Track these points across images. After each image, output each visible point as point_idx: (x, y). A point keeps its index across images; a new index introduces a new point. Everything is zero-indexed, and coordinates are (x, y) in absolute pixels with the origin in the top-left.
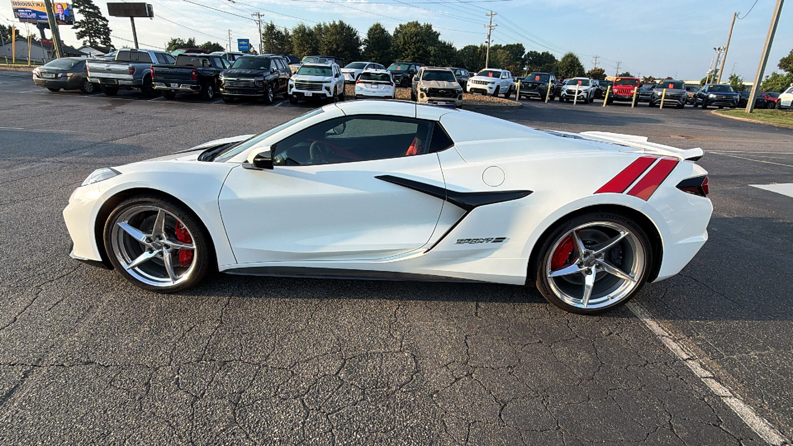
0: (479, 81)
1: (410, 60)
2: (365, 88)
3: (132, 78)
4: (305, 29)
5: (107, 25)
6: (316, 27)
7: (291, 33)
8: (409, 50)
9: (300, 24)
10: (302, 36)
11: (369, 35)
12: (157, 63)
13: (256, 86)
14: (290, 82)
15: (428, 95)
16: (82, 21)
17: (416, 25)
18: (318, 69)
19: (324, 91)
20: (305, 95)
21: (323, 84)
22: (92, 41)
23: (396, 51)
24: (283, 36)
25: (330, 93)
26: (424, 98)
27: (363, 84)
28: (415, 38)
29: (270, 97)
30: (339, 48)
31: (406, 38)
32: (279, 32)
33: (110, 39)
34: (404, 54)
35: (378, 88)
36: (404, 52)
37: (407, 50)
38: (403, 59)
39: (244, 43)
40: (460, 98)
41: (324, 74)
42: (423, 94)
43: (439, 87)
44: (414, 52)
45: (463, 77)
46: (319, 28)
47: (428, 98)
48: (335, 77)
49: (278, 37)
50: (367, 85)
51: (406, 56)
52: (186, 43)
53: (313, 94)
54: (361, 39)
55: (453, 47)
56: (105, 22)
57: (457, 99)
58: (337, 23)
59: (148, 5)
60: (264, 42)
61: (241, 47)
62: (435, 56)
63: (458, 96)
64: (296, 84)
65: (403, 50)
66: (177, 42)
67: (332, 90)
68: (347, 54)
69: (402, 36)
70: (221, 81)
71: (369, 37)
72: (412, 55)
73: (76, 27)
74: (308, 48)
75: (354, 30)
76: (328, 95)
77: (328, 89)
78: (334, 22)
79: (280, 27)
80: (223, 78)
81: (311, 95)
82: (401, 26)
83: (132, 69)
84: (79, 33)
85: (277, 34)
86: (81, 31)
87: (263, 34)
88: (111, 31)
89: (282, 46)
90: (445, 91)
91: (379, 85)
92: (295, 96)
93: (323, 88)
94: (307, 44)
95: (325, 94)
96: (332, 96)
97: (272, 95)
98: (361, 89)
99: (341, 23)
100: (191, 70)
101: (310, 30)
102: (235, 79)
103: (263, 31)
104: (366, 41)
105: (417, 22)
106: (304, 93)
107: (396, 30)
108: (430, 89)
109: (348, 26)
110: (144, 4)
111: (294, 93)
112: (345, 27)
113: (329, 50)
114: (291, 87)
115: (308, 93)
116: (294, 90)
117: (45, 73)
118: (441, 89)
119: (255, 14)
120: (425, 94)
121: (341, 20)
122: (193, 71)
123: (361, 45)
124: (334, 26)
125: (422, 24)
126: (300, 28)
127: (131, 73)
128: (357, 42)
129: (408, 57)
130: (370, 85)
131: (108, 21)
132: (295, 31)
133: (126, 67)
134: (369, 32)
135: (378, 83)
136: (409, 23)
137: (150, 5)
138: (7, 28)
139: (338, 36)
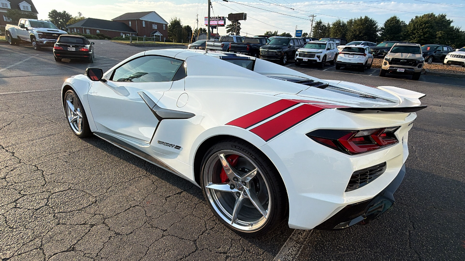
0: (457, 55)
1: (416, 41)
2: (344, 57)
3: (222, 49)
4: (340, 23)
5: (239, 26)
6: (349, 21)
7: (331, 26)
8: (416, 34)
9: (338, 20)
10: (337, 27)
11: (385, 25)
12: (236, 42)
13: (277, 55)
14: (297, 53)
15: (390, 63)
16: (230, 24)
17: (432, 15)
18: (317, 45)
19: (316, 58)
20: (303, 60)
21: (315, 54)
22: (232, 34)
23: (405, 35)
24: (326, 28)
25: (320, 60)
26: (387, 65)
27: (343, 54)
28: (424, 25)
29: (284, 61)
30: (360, 34)
31: (416, 25)
32: (324, 25)
33: (239, 33)
34: (411, 37)
35: (353, 57)
36: (412, 36)
37: (415, 34)
38: (410, 41)
39: (299, 32)
40: (420, 66)
41: (319, 48)
42: (386, 62)
43: (401, 58)
44: (421, 35)
45: (444, 52)
46: (350, 22)
47: (390, 65)
48: (327, 50)
49: (323, 28)
50: (346, 55)
51: (413, 39)
52: (273, 33)
53: (308, 60)
54: (379, 27)
55: (460, 30)
56: (239, 25)
57: (417, 67)
58: (363, 18)
59: (245, 14)
60: (313, 32)
61: (297, 35)
62: (440, 38)
63: (418, 65)
64: (299, 53)
65: (411, 34)
66: (269, 33)
67: (321, 58)
68: (366, 38)
69: (413, 24)
70: (260, 51)
71: (385, 26)
72: (419, 37)
73: (227, 28)
74: (339, 35)
75: (374, 22)
76: (318, 61)
77: (319, 57)
78: (361, 17)
79: (325, 23)
80: (261, 50)
81: (307, 61)
82: (417, 17)
83: (223, 45)
84: (228, 30)
85: (323, 26)
86: (229, 29)
87: (313, 27)
88: (241, 29)
89: (324, 33)
90: (406, 61)
91: (355, 55)
92: (297, 61)
93: (316, 56)
94: (339, 32)
95: (316, 60)
96: (321, 61)
97: (286, 60)
98: (341, 57)
99: (366, 17)
100: (247, 45)
101: (343, 23)
102: (266, 50)
103: (314, 25)
104: (382, 28)
105: (433, 14)
106: (303, 59)
107: (412, 20)
108: (393, 59)
109: (371, 20)
110: (243, 13)
111: (297, 59)
112: (368, 20)
113: (353, 35)
114: (297, 55)
115: (305, 59)
116: (298, 57)
117: (192, 47)
118: (402, 59)
119: (311, 16)
120: (388, 63)
121: (366, 16)
122: (248, 46)
123: (378, 31)
124: (361, 20)
125: (437, 15)
126: (337, 23)
127: (222, 47)
128: (375, 30)
129: (414, 39)
130: (348, 55)
131: (240, 24)
132: (334, 25)
133: (220, 44)
134: (386, 22)
135: (354, 54)
136: (424, 15)
137: (246, 14)
138: (203, 29)
139: (361, 26)
